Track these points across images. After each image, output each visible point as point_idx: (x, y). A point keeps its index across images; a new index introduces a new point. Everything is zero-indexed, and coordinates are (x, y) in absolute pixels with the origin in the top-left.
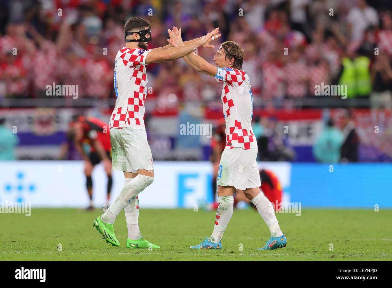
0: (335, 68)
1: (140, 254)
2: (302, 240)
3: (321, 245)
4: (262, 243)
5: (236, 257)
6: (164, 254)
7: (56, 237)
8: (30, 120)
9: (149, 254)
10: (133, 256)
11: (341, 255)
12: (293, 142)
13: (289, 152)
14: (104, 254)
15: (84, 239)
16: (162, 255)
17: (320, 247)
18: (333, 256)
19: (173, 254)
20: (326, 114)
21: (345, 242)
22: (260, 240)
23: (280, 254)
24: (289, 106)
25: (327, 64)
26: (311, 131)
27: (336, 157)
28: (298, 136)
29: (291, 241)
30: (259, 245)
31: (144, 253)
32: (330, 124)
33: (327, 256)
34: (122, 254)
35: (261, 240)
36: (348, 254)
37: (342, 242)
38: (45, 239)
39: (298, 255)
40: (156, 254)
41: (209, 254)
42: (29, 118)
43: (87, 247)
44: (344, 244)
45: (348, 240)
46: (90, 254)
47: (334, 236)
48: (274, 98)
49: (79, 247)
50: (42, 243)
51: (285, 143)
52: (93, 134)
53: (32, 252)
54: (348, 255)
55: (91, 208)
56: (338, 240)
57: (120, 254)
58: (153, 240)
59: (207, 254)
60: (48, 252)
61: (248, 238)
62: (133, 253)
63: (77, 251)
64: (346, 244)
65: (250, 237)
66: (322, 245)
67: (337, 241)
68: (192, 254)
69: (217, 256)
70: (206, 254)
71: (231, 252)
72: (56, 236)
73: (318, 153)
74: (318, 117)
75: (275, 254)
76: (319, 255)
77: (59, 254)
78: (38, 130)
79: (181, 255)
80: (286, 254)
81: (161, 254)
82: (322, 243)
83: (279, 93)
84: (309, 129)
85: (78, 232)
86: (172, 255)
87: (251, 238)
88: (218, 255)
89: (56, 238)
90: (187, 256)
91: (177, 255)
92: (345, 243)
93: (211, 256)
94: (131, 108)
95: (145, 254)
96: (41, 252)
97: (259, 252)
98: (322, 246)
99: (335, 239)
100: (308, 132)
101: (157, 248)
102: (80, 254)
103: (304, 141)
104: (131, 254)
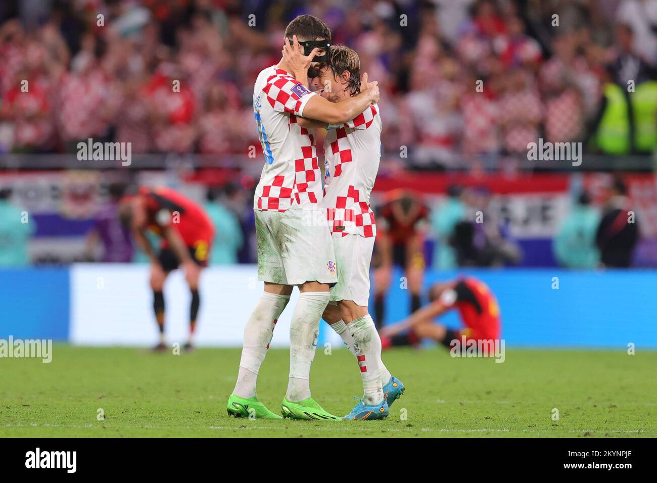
0: (591, 101)
1: (247, 428)
2: (533, 404)
3: (566, 413)
4: (462, 410)
5: (415, 434)
6: (289, 428)
7: (100, 398)
8: (56, 193)
9: (262, 429)
10: (235, 431)
11: (601, 432)
12: (516, 231)
13: (510, 249)
14: (184, 427)
15: (149, 402)
16: (286, 430)
17: (564, 417)
18: (588, 433)
19: (306, 429)
20: (577, 183)
21: (609, 407)
22: (459, 405)
23: (493, 430)
24: (511, 168)
25: (579, 93)
26: (550, 213)
27: (592, 257)
28: (526, 222)
29: (514, 406)
30: (458, 414)
31: (255, 427)
32: (584, 200)
33: (577, 434)
34: (216, 428)
35: (461, 404)
36: (614, 429)
37: (604, 408)
38: (80, 401)
39: (526, 432)
40: (275, 428)
41: (369, 430)
42: (54, 188)
43: (154, 415)
44: (607, 413)
45: (613, 405)
46: (158, 427)
47: (590, 398)
48: (484, 153)
49: (140, 415)
50: (75, 408)
51: (503, 234)
52: (164, 217)
53: (58, 424)
54: (613, 431)
55: (161, 348)
56: (596, 404)
57: (212, 427)
58: (270, 403)
59: (366, 429)
60: (86, 424)
61: (439, 401)
62: (234, 426)
63: (136, 423)
64: (610, 412)
65: (441, 399)
66: (568, 413)
67: (595, 406)
68: (338, 429)
69: (383, 432)
70: (362, 429)
71: (407, 426)
72: (100, 396)
73: (561, 250)
74: (562, 188)
75: (485, 430)
76: (562, 432)
77: (104, 428)
78: (69, 209)
79: (320, 431)
80: (505, 430)
81: (284, 428)
82: (567, 410)
83: (492, 145)
84: (545, 209)
85: (139, 389)
86: (304, 430)
87: (443, 401)
88: (384, 430)
89: (100, 400)
90: (330, 433)
91: (313, 431)
92: (608, 410)
93: (372, 432)
94: (301, 177)
95: (256, 429)
96: (73, 423)
97: (457, 426)
98: (568, 415)
99: (590, 403)
100: (544, 215)
101: (277, 418)
102: (142, 427)
103: (536, 230)
104: (231, 428)
